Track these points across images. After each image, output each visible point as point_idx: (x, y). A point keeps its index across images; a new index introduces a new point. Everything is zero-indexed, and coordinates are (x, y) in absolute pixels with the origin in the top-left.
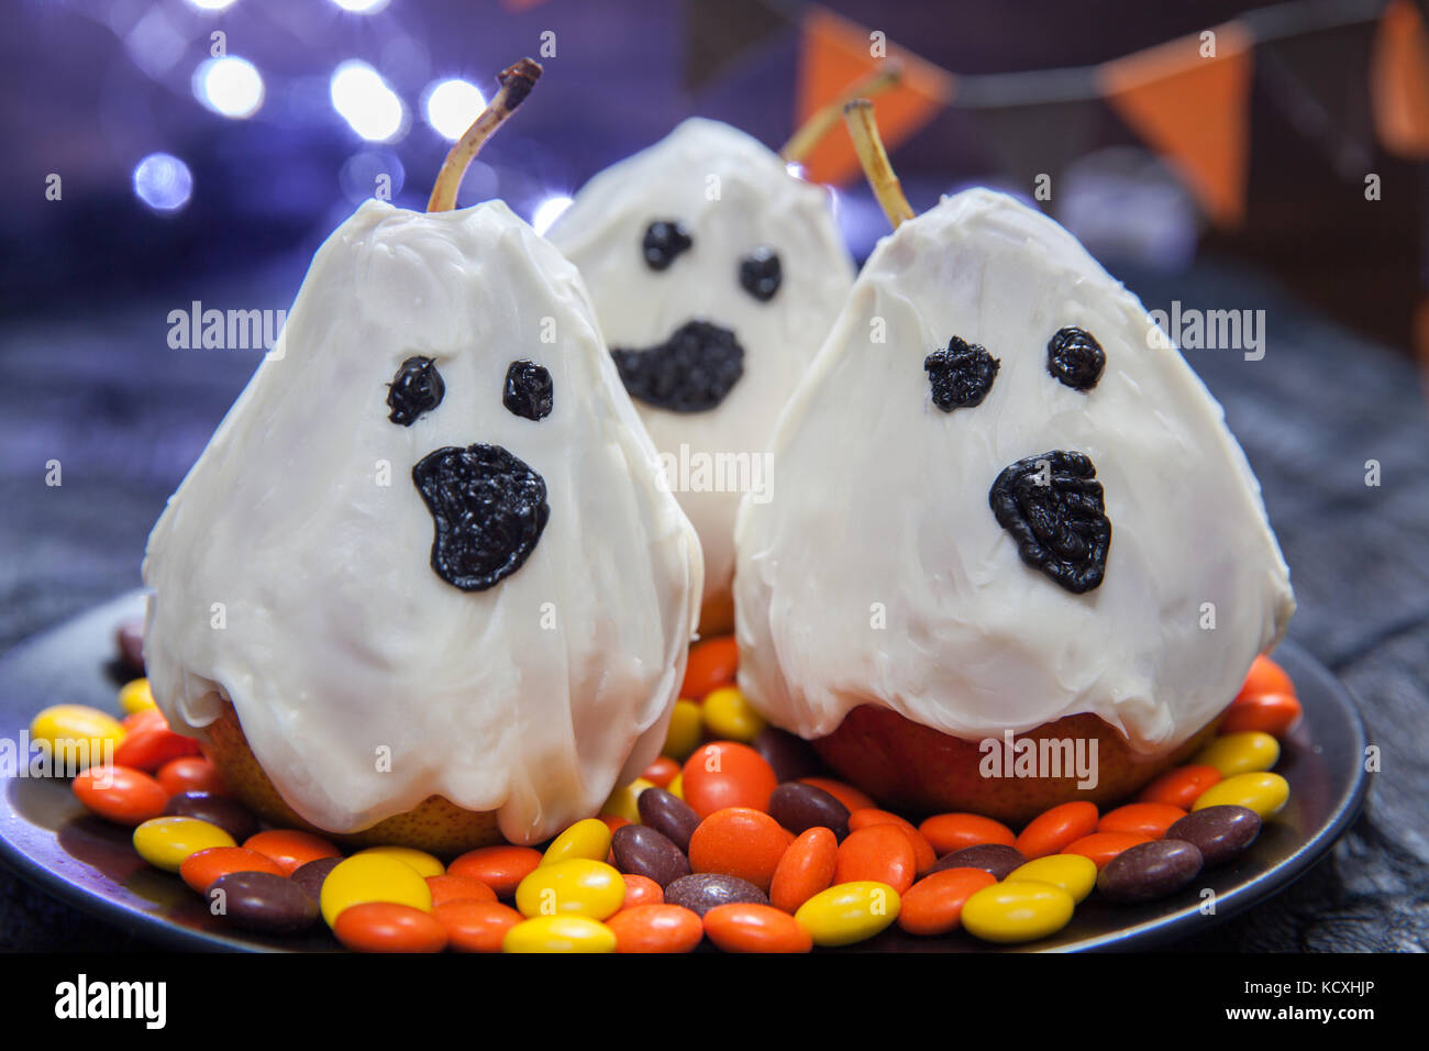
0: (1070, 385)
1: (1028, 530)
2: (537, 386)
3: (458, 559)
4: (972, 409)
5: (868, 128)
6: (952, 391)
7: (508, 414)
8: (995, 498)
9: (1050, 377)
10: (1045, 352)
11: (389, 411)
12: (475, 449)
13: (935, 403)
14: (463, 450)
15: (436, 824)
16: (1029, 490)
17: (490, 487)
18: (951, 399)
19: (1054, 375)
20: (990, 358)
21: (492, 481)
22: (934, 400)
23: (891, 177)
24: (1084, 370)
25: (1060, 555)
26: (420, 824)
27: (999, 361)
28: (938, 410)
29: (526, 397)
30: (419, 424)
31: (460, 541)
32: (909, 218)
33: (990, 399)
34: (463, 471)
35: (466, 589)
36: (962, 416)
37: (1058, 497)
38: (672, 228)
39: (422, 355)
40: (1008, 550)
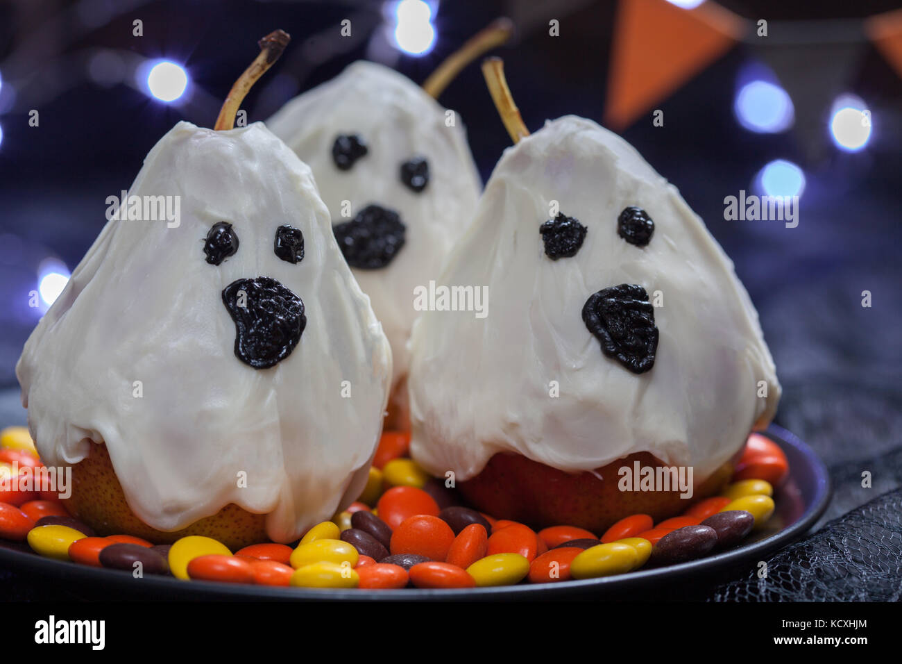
0: (632, 243)
1: (606, 334)
2: (296, 241)
3: (253, 348)
4: (570, 259)
5: (497, 76)
6: (558, 247)
7: (277, 259)
8: (585, 314)
9: (620, 238)
10: (616, 222)
11: (205, 256)
12: (260, 280)
13: (547, 254)
14: (253, 281)
15: (227, 527)
16: (607, 308)
17: (272, 303)
18: (556, 252)
19: (622, 237)
20: (581, 227)
21: (272, 300)
22: (546, 252)
23: (514, 108)
24: (643, 234)
25: (627, 350)
26: (216, 527)
27: (586, 228)
28: (548, 258)
29: (288, 248)
30: (223, 264)
31: (254, 337)
32: (525, 135)
33: (582, 252)
34: (253, 293)
35: (257, 368)
36: (563, 263)
37: (625, 313)
38: (353, 140)
39: (225, 221)
40: (594, 346)
